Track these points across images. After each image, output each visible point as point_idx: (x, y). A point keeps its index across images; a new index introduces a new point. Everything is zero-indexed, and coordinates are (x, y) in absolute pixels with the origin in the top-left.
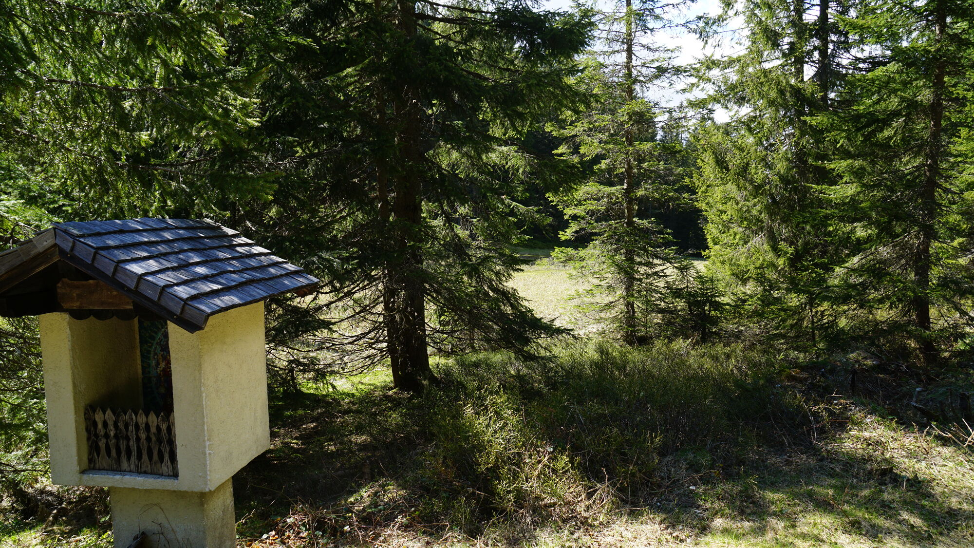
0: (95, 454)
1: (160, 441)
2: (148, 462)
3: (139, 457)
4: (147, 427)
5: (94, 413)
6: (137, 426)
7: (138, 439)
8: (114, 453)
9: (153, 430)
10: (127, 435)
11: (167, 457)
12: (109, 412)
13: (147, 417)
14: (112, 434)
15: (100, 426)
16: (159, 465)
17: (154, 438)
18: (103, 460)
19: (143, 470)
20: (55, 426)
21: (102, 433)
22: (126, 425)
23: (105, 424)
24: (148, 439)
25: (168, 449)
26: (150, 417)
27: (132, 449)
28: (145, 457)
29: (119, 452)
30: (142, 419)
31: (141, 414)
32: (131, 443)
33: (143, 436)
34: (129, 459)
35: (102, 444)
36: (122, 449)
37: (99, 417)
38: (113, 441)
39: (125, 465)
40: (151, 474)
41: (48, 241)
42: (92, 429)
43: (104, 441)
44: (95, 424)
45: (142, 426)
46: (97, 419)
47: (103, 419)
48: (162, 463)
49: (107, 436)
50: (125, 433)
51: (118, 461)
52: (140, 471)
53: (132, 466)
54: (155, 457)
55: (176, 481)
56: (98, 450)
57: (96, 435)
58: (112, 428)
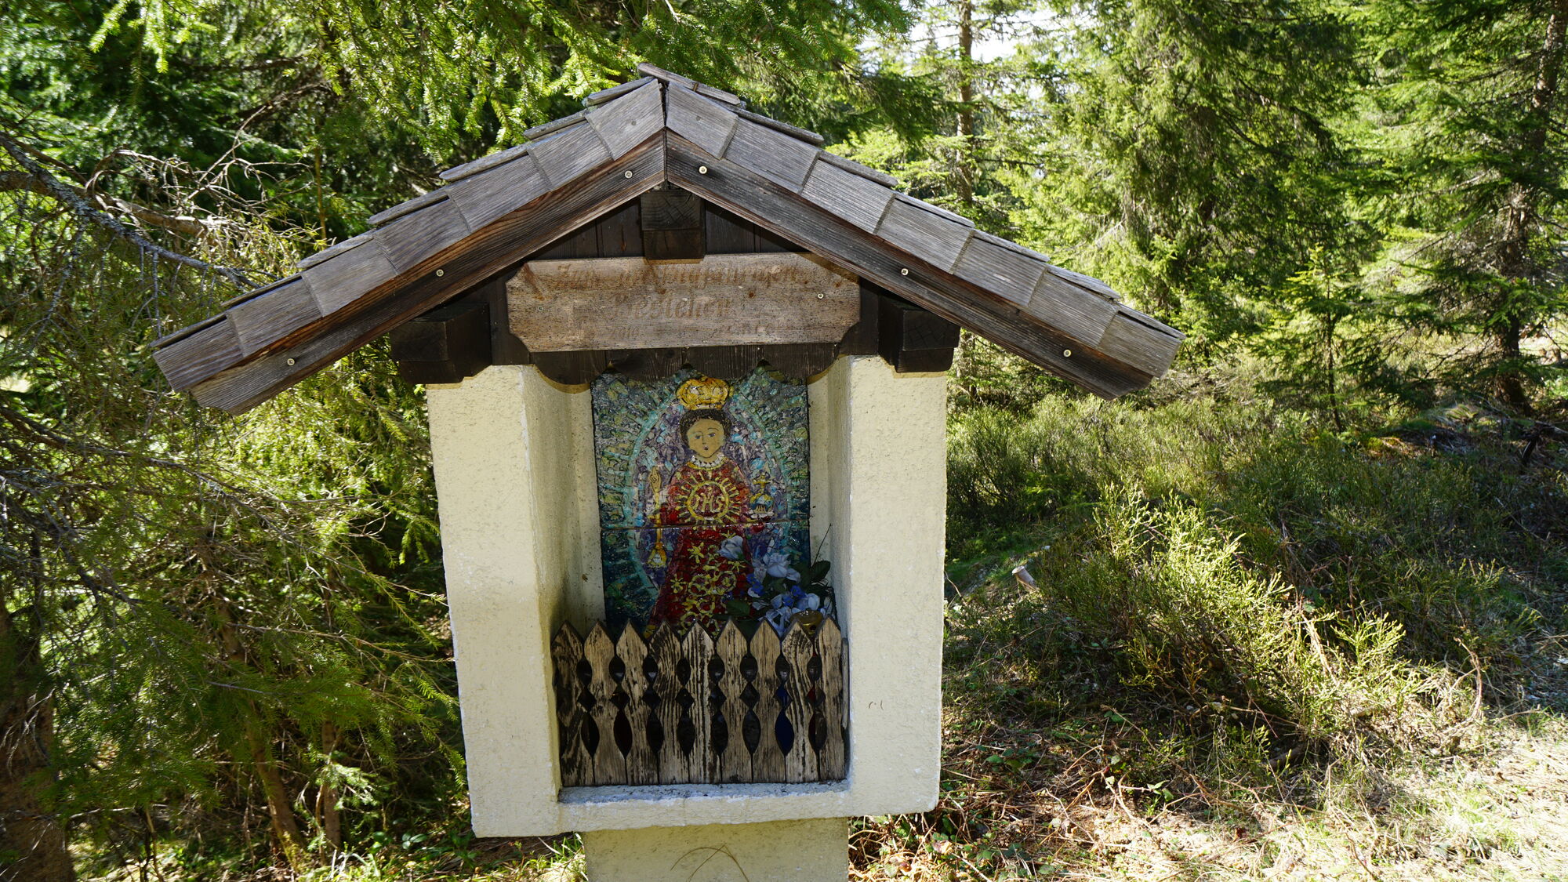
0: (583, 747)
1: (783, 695)
2: (746, 754)
3: (719, 742)
4: (749, 663)
5: (583, 641)
6: (717, 665)
7: (718, 699)
8: (640, 739)
9: (766, 670)
10: (684, 691)
11: (802, 736)
12: (629, 635)
13: (749, 639)
14: (637, 692)
15: (599, 674)
16: (777, 758)
17: (765, 692)
18: (609, 759)
19: (727, 775)
20: (483, 687)
21: (607, 692)
22: (683, 667)
23: (616, 667)
24: (750, 696)
25: (807, 716)
26: (758, 639)
27: (698, 725)
28: (736, 741)
29: (656, 736)
30: (733, 646)
31: (732, 633)
32: (695, 710)
33: (733, 689)
34: (686, 749)
35: (606, 718)
36: (666, 729)
37: (596, 652)
38: (641, 709)
39: (673, 765)
40: (752, 781)
41: (640, 123)
42: (576, 683)
43: (611, 711)
44: (585, 669)
45: (733, 664)
46: (590, 658)
47: (610, 656)
48: (786, 754)
49: (621, 699)
50: (679, 686)
51: (655, 757)
52: (719, 777)
53: (695, 770)
54: (768, 738)
55: (842, 795)
56: (592, 738)
57: (589, 700)
58: (637, 676)
